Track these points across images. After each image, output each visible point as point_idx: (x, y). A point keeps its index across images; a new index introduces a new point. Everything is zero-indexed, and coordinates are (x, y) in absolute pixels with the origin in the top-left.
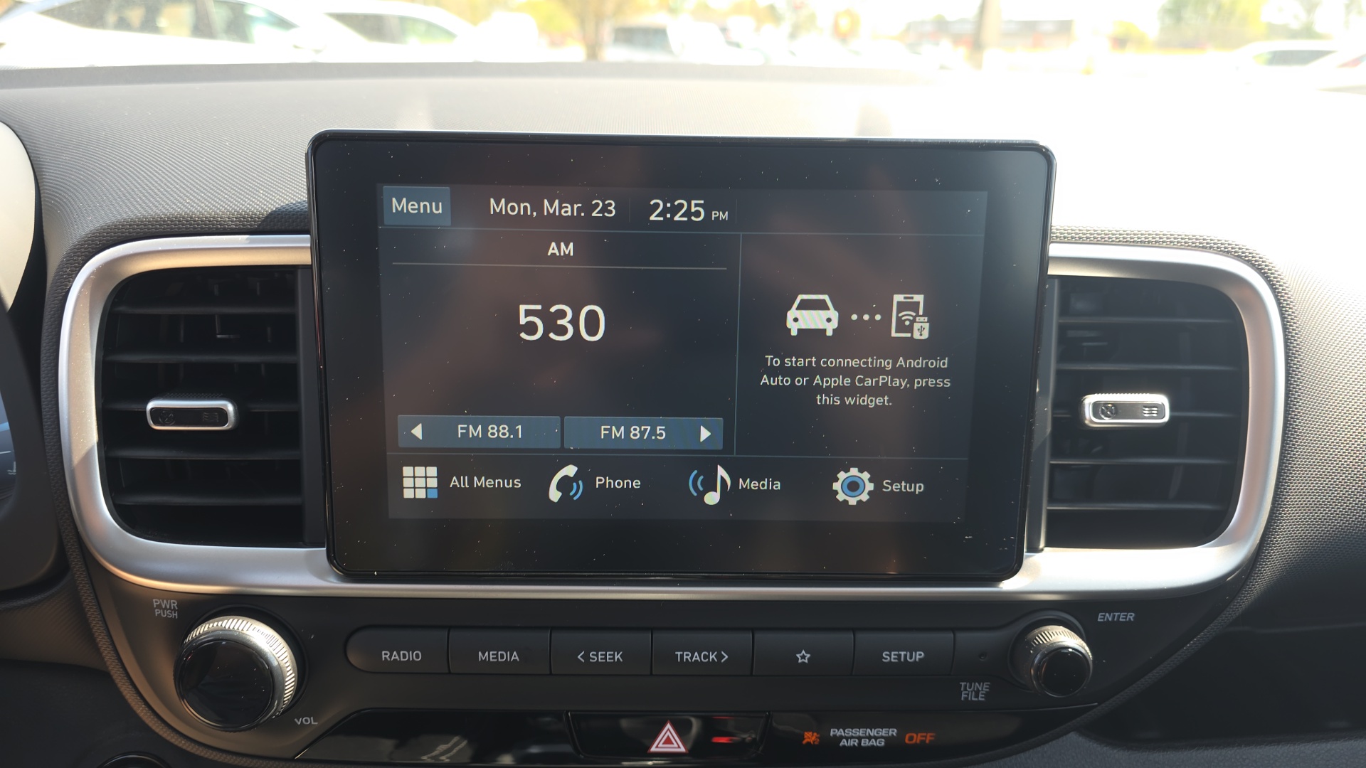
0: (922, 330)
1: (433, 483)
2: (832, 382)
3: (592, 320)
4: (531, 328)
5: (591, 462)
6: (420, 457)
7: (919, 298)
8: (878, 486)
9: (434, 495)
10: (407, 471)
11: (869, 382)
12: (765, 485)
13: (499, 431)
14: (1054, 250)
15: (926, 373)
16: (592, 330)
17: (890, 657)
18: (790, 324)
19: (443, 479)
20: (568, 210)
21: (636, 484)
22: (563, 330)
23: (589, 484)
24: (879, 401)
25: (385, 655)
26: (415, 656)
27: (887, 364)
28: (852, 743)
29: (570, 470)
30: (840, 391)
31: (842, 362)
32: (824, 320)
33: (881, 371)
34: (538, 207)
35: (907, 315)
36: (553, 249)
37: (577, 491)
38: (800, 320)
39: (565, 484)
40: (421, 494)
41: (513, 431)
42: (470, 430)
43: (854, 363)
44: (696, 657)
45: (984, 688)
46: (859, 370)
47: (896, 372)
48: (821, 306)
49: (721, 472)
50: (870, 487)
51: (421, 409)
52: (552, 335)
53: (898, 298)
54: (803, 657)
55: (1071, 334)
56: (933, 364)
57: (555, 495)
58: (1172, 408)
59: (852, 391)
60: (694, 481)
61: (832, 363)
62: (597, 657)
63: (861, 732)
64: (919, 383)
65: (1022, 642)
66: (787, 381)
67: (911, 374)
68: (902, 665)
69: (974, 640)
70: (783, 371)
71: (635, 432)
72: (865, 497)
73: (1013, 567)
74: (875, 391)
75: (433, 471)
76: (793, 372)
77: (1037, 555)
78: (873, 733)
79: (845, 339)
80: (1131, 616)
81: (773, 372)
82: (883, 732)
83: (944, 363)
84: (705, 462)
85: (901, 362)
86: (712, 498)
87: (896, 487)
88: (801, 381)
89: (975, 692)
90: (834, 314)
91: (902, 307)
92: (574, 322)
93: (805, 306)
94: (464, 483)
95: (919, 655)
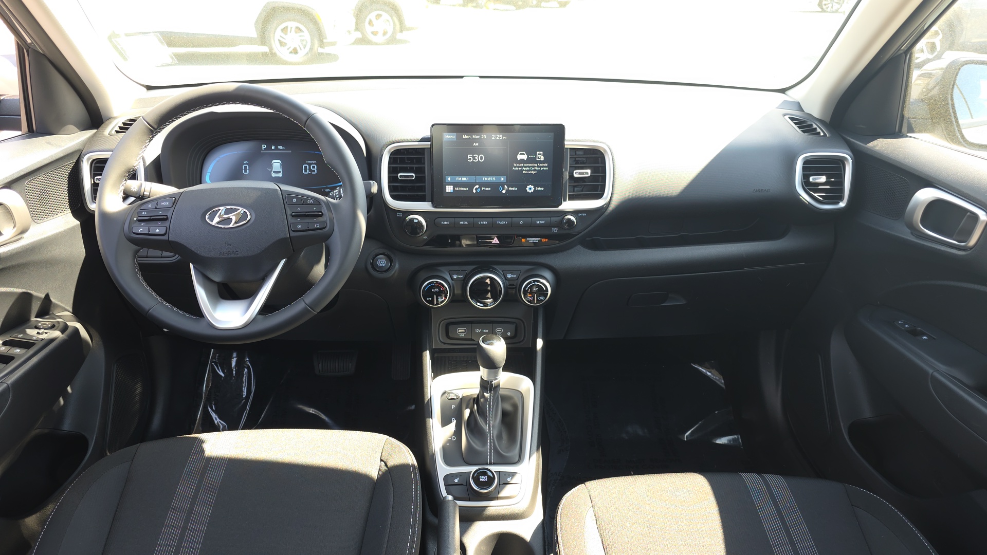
0: (542, 159)
1: (452, 189)
2: (526, 169)
3: (481, 157)
4: (470, 159)
5: (482, 185)
6: (450, 184)
7: (542, 153)
8: (535, 189)
9: (452, 191)
10: (447, 187)
11: (533, 169)
12: (514, 189)
13: (464, 179)
14: (566, 143)
15: (543, 167)
16: (481, 159)
17: (538, 222)
18: (518, 158)
19: (454, 188)
20: (477, 137)
21: (490, 189)
22: (476, 160)
23: (481, 189)
24: (535, 172)
25: (442, 223)
26: (448, 223)
27: (536, 165)
28: (532, 241)
29: (477, 186)
30: (528, 170)
31: (528, 165)
32: (525, 157)
33: (535, 166)
34: (472, 137)
35: (539, 156)
36: (474, 144)
37: (479, 190)
38: (520, 157)
39: (476, 189)
40: (450, 191)
41: (467, 179)
42: (459, 179)
43: (530, 165)
44: (501, 223)
45: (557, 229)
46: (531, 166)
47: (538, 167)
48: (524, 154)
49: (506, 186)
50: (534, 189)
51: (450, 174)
52: (474, 161)
53: (538, 153)
54: (521, 222)
55: (577, 159)
56: (545, 165)
57: (474, 191)
58: (591, 173)
59: (530, 170)
60: (500, 188)
61: (526, 165)
62: (482, 223)
63: (533, 239)
64: (542, 169)
65: (563, 218)
66: (518, 169)
67: (540, 167)
68: (540, 224)
69: (554, 219)
70: (517, 167)
71: (489, 179)
72: (532, 191)
73: (560, 204)
74: (534, 170)
75: (452, 187)
76: (519, 167)
77: (565, 202)
78: (536, 239)
79: (529, 161)
80: (585, 214)
81: (515, 167)
82: (538, 239)
83: (546, 165)
84: (502, 184)
85: (539, 165)
86: (504, 192)
87: (538, 189)
88: (520, 169)
89: (555, 230)
90: (526, 156)
91: (538, 154)
92: (478, 158)
93: (521, 154)
94: (458, 189)
95: (543, 222)
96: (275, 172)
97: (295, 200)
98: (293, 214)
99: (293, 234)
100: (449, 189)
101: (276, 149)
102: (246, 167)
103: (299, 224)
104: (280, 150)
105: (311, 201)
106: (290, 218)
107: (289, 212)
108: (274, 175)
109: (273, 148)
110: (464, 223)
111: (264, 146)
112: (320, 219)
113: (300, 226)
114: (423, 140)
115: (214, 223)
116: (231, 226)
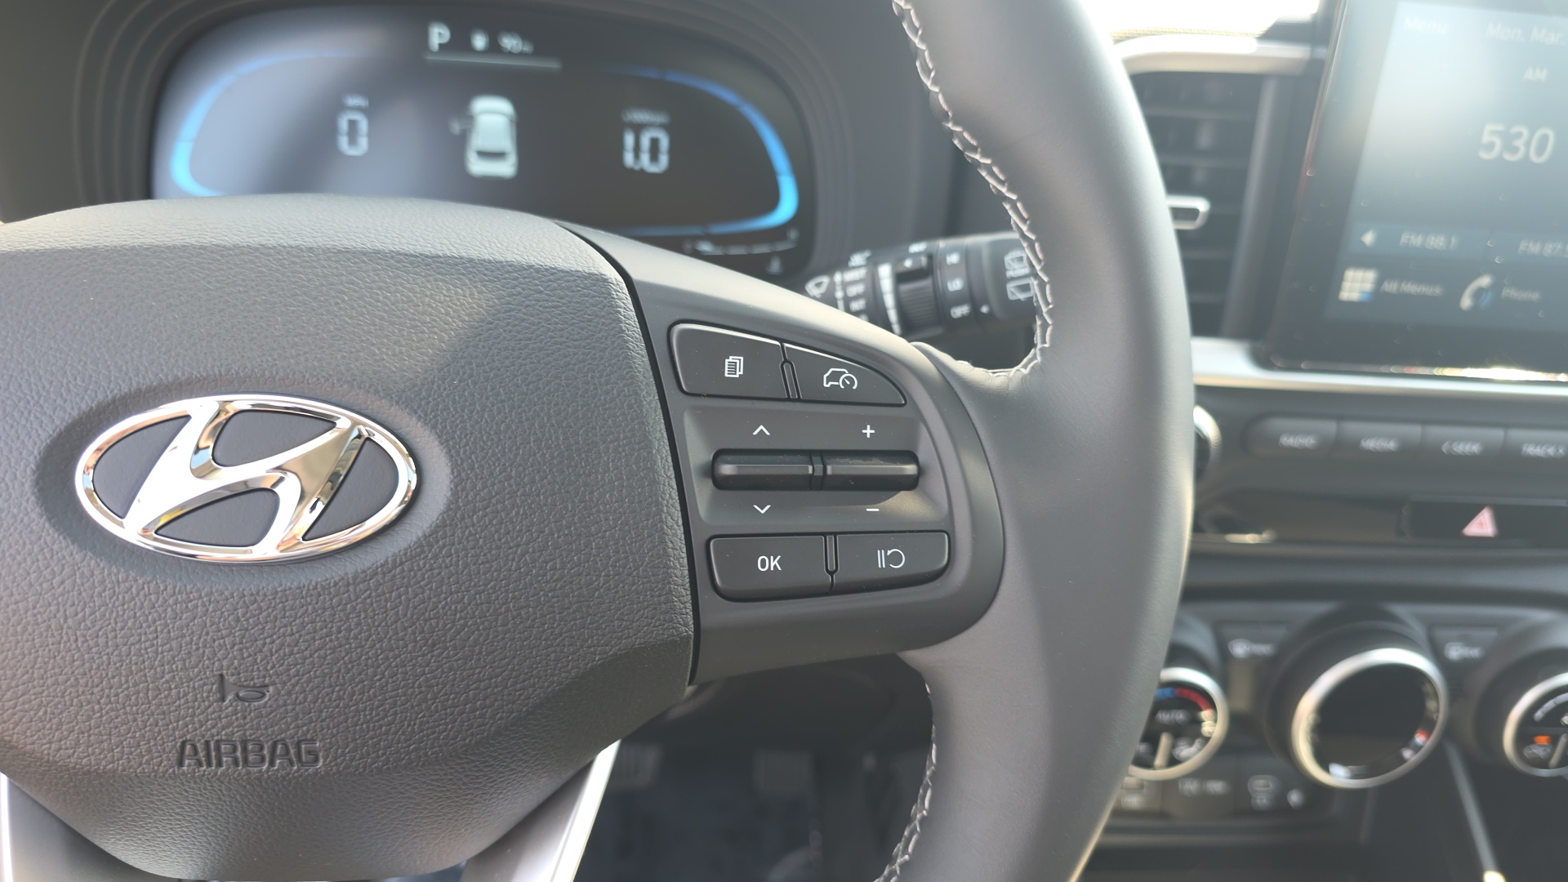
1: (1369, 286)
3: (1543, 142)
4: (1490, 147)
6: (1364, 262)
9: (1366, 297)
10: (1351, 273)
13: (1437, 242)
16: (1540, 151)
19: (1379, 282)
21: (1537, 297)
22: (1515, 150)
23: (1497, 294)
25: (1285, 439)
26: (1311, 440)
29: (1485, 281)
34: (1528, 34)
36: (1529, 74)
37: (1487, 300)
39: (1477, 293)
40: (1355, 297)
41: (1447, 241)
42: (1412, 240)
44: (1539, 448)
51: (1378, 216)
52: (1504, 155)
57: (1466, 302)
62: (1458, 449)
71: (1549, 249)
75: (1370, 274)
92: (1528, 144)
94: (1394, 288)
96: (485, 155)
97: (735, 366)
98: (727, 469)
99: (719, 613)
100: (1356, 285)
101: (494, 47)
102: (353, 124)
103: (767, 539)
104: (510, 54)
105: (845, 378)
106: (702, 494)
107: (697, 453)
108: (478, 167)
109: (480, 41)
110: (1379, 440)
111: (439, 35)
112: (905, 504)
113: (774, 563)
114: (1279, 33)
115: (131, 529)
116: (267, 549)
